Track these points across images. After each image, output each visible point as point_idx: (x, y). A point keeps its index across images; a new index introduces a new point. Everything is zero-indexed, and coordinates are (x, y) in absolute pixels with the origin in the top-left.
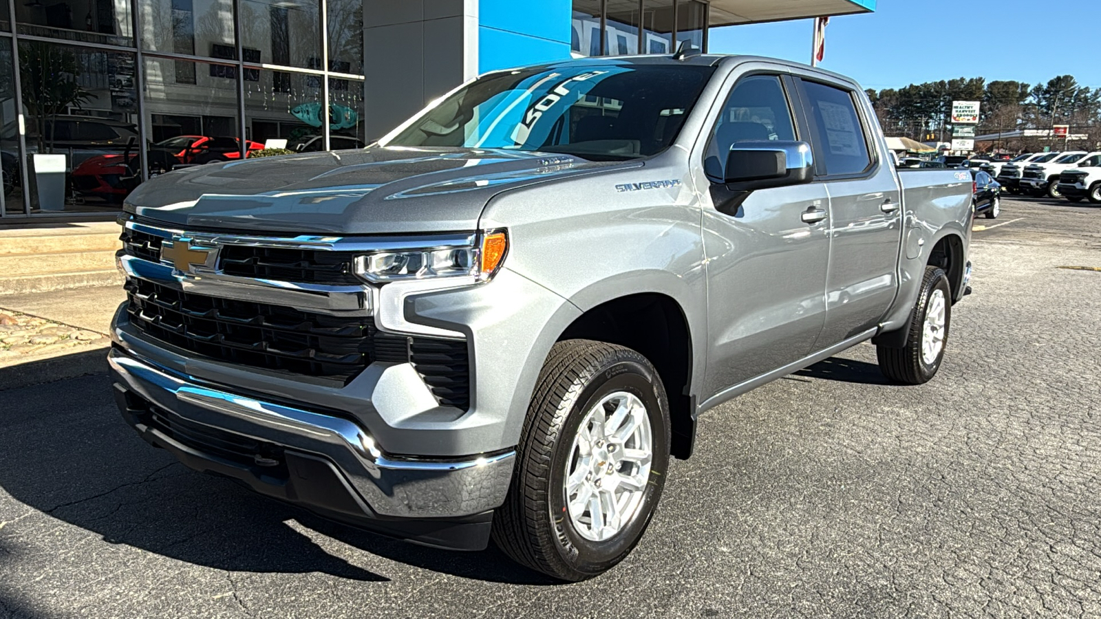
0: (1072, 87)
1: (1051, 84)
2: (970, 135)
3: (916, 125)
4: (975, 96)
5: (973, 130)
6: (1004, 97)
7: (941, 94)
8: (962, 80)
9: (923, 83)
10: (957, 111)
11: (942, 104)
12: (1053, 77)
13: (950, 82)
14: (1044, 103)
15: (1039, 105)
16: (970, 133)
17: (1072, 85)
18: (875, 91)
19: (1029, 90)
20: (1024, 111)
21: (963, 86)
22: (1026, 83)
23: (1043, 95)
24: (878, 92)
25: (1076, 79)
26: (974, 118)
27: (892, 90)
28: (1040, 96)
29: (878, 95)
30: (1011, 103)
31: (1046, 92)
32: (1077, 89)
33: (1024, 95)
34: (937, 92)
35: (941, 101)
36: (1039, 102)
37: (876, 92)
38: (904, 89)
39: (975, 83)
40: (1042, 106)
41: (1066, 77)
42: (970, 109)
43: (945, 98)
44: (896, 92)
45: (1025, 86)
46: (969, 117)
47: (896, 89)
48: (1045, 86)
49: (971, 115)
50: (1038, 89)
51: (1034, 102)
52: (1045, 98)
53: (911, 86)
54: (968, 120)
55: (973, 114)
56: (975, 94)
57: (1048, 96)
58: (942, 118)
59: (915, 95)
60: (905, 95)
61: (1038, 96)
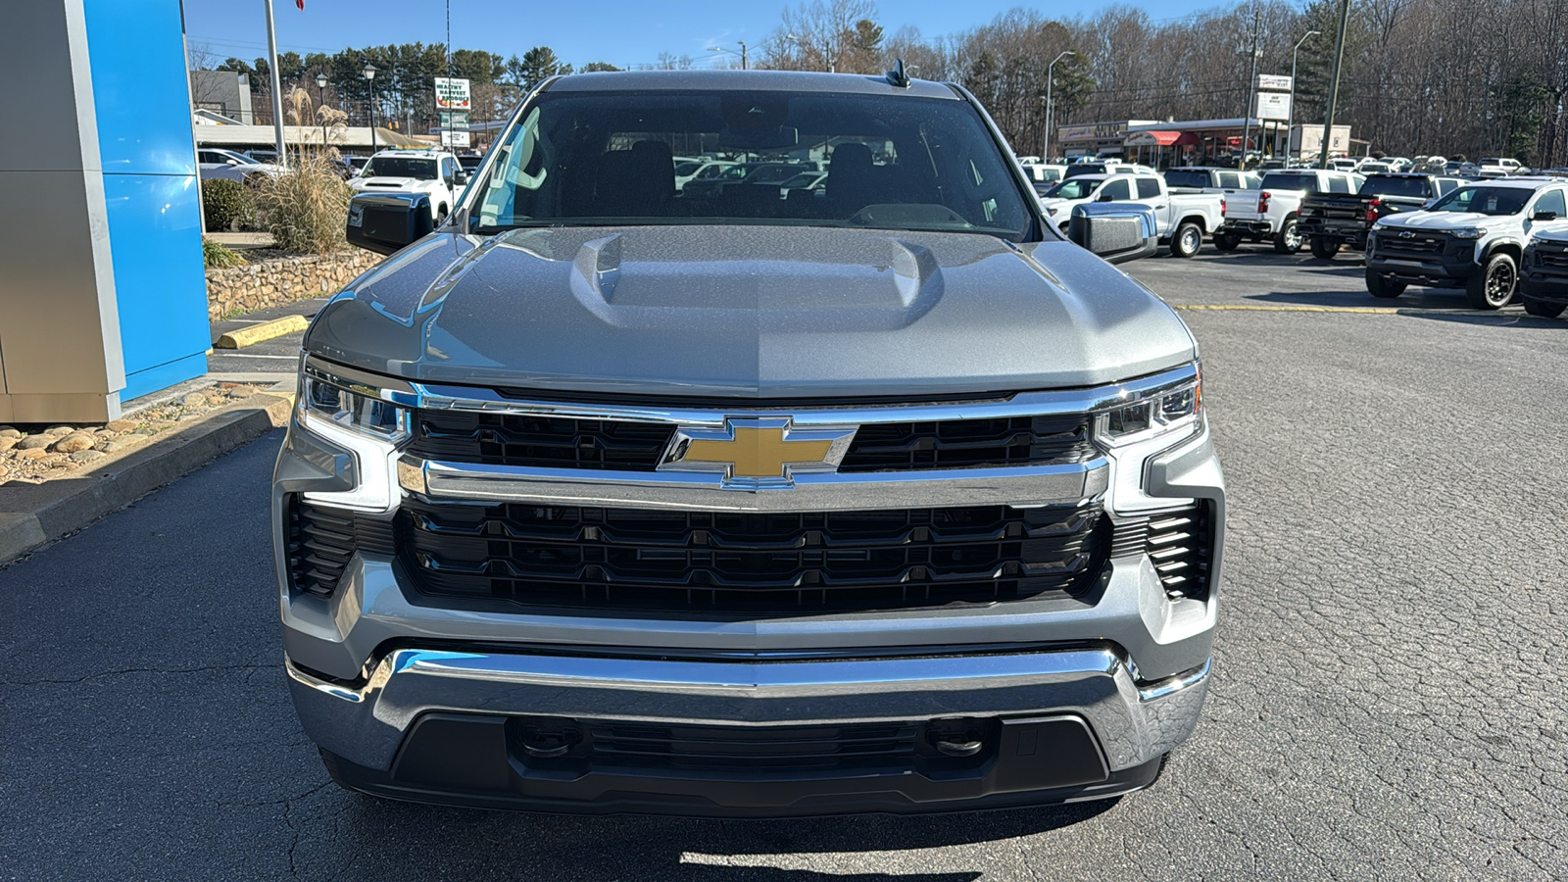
0: (553, 63)
1: (528, 57)
2: (463, 126)
3: (364, 108)
4: (439, 70)
5: (466, 118)
6: (475, 72)
7: (393, 64)
8: (419, 45)
9: (365, 47)
10: (441, 92)
11: (396, 78)
12: (529, 49)
13: (403, 48)
14: (523, 83)
15: (518, 86)
16: (463, 122)
17: (552, 60)
18: (298, 56)
19: (503, 63)
20: (503, 92)
21: (420, 55)
22: (497, 55)
23: (520, 71)
24: (302, 57)
25: (555, 53)
26: (465, 103)
27: (323, 55)
28: (518, 73)
29: (304, 62)
30: (486, 82)
31: (524, 69)
32: (558, 65)
33: (499, 71)
34: (388, 62)
35: (394, 74)
36: (517, 81)
37: (300, 58)
38: (341, 55)
39: (435, 51)
40: (522, 87)
41: (544, 49)
42: (458, 90)
43: (399, 71)
44: (329, 58)
45: (497, 59)
46: (459, 102)
47: (330, 55)
48: (522, 61)
49: (461, 99)
50: (514, 64)
51: (511, 81)
52: (523, 76)
53: (349, 50)
54: (458, 105)
55: (463, 96)
56: (438, 66)
57: (526, 73)
58: (399, 98)
59: (356, 64)
60: (343, 65)
61: (515, 73)
